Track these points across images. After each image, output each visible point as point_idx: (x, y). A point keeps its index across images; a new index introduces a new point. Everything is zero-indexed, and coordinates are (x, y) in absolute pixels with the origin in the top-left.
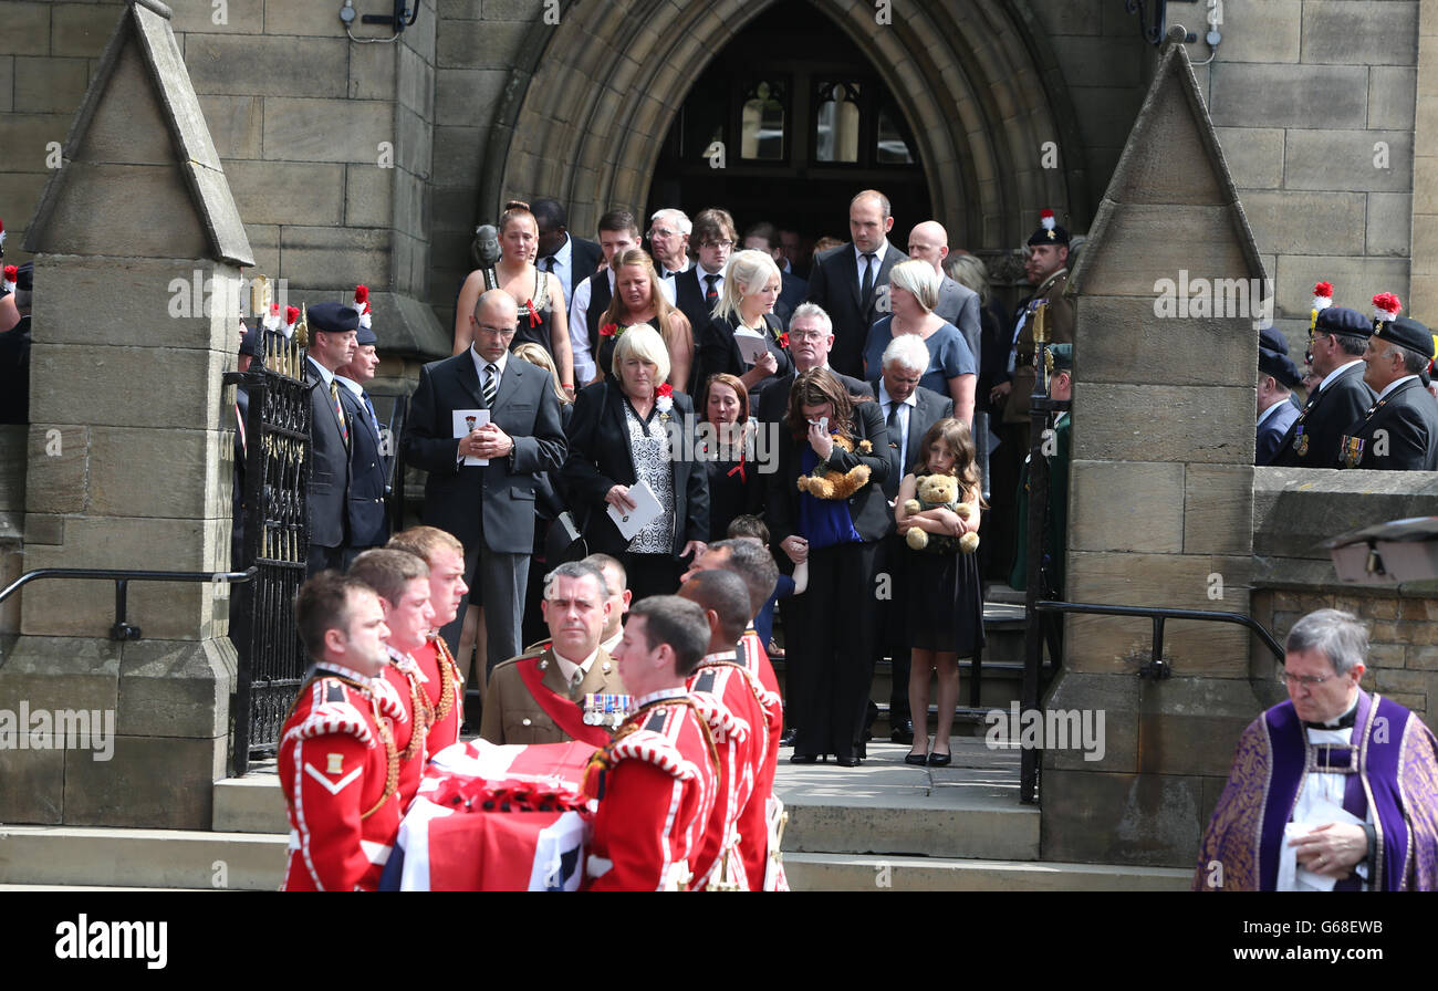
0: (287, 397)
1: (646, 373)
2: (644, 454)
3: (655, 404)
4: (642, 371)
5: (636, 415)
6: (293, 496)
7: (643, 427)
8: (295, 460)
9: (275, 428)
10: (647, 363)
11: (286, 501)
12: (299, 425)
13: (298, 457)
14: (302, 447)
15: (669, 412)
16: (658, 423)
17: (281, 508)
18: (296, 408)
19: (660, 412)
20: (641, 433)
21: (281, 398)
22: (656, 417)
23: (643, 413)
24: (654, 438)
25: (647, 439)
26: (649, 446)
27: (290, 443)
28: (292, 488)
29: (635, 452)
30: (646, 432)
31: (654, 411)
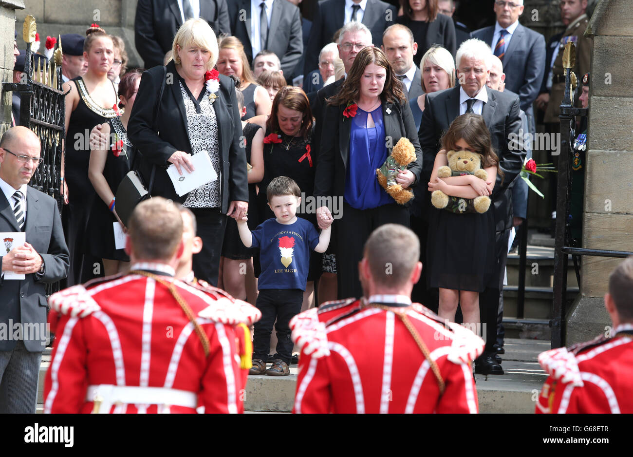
0: (48, 100)
1: (203, 60)
2: (196, 128)
3: (205, 85)
4: (201, 58)
5: (190, 94)
6: (51, 169)
7: (196, 105)
8: (53, 144)
9: (39, 122)
10: (204, 51)
11: (46, 173)
12: (56, 120)
13: (55, 142)
14: (58, 135)
15: (216, 93)
16: (207, 102)
17: (43, 177)
18: (54, 109)
19: (209, 92)
20: (194, 110)
21: (43, 101)
22: (205, 97)
23: (196, 94)
24: (204, 114)
25: (199, 115)
26: (200, 121)
27: (50, 132)
28: (51, 163)
29: (190, 125)
30: (198, 109)
31: (204, 91)
